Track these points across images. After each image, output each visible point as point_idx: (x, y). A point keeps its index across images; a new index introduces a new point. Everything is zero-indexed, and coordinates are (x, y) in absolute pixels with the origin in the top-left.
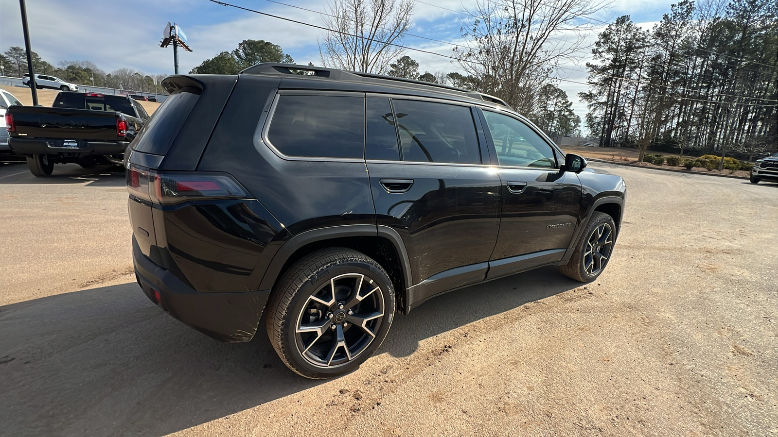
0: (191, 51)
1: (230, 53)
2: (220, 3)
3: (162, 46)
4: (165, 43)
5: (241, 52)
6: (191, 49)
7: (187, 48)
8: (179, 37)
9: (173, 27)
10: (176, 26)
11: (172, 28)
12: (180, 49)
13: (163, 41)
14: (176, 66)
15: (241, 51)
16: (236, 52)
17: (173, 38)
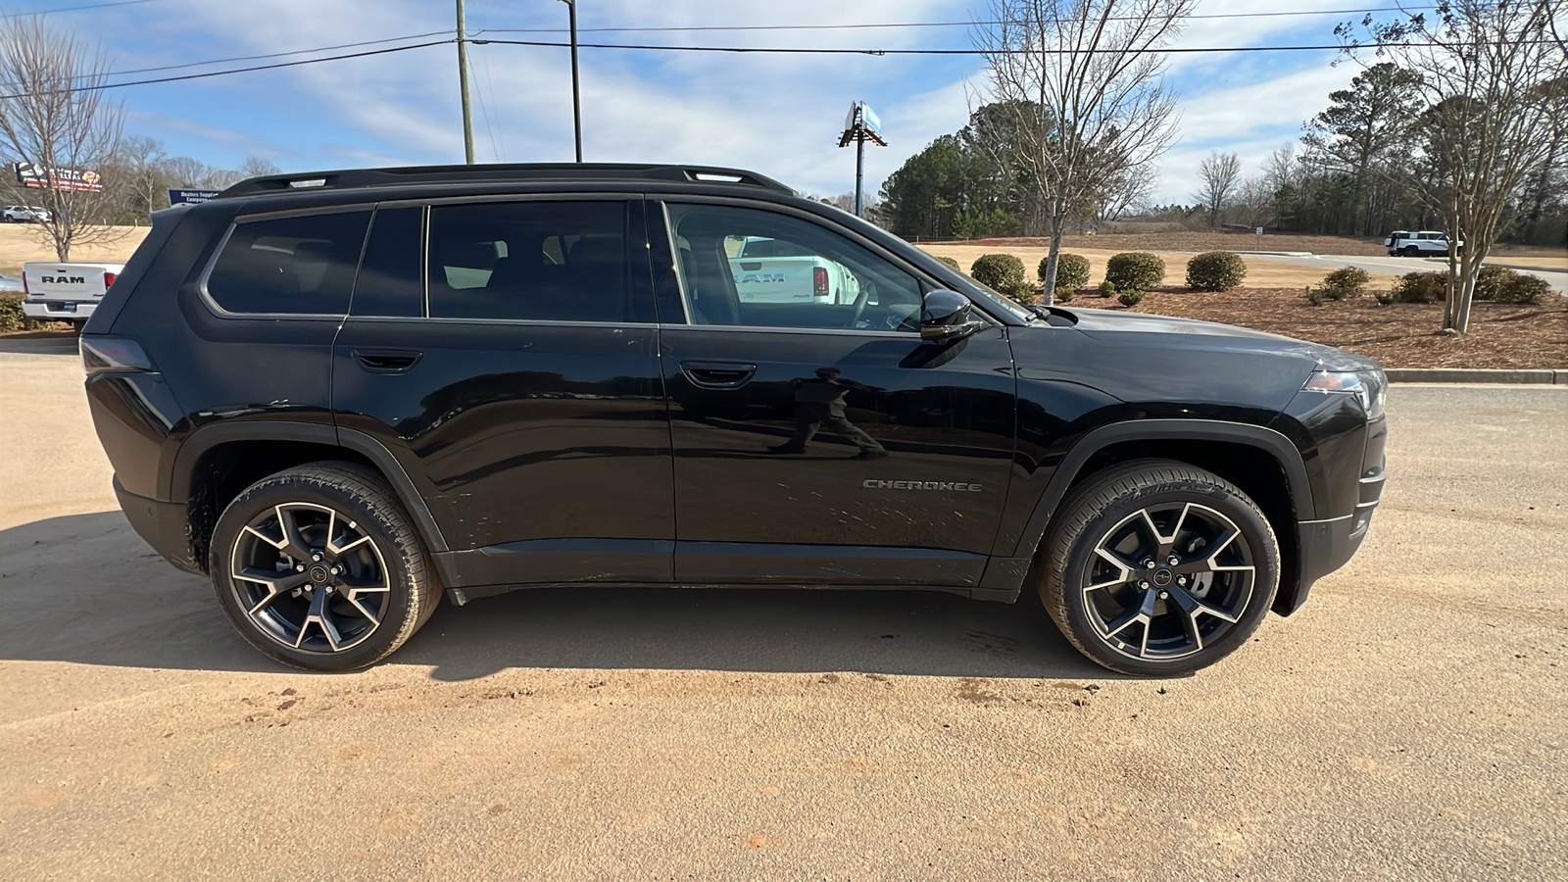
0: (884, 145)
1: (954, 135)
2: (871, 52)
3: (842, 145)
4: (845, 140)
5: (974, 132)
6: (884, 142)
7: (878, 140)
8: (866, 124)
9: (858, 108)
10: (864, 107)
11: (857, 111)
12: (868, 144)
13: (842, 136)
14: (859, 175)
15: (973, 128)
16: (965, 133)
17: (857, 129)
